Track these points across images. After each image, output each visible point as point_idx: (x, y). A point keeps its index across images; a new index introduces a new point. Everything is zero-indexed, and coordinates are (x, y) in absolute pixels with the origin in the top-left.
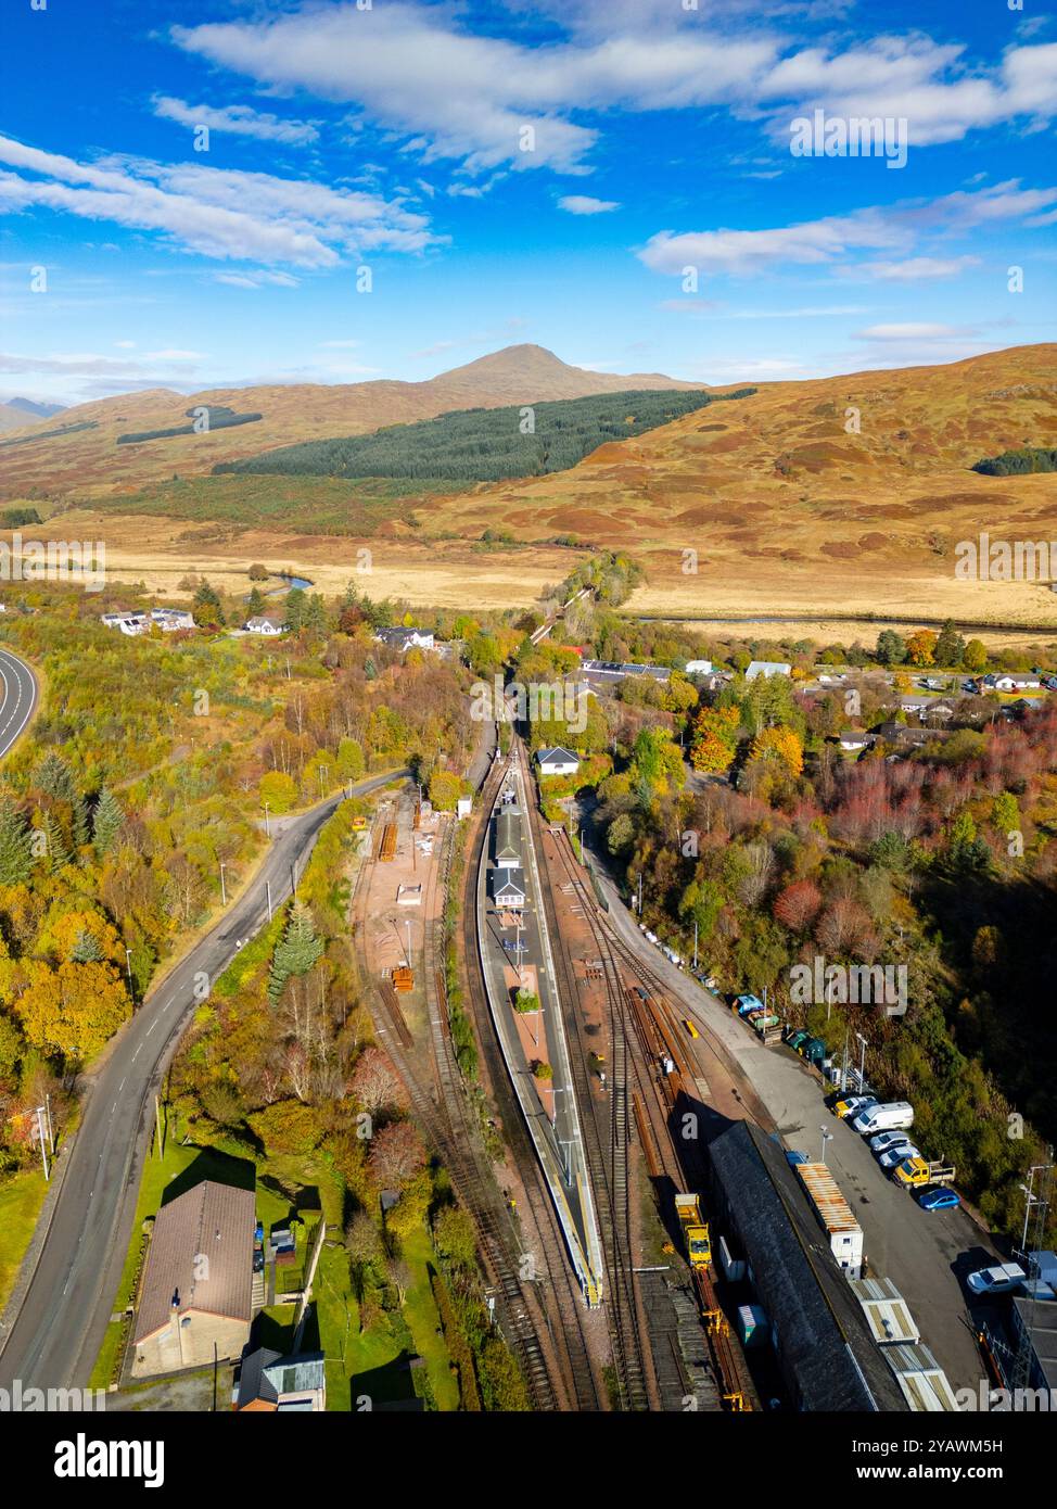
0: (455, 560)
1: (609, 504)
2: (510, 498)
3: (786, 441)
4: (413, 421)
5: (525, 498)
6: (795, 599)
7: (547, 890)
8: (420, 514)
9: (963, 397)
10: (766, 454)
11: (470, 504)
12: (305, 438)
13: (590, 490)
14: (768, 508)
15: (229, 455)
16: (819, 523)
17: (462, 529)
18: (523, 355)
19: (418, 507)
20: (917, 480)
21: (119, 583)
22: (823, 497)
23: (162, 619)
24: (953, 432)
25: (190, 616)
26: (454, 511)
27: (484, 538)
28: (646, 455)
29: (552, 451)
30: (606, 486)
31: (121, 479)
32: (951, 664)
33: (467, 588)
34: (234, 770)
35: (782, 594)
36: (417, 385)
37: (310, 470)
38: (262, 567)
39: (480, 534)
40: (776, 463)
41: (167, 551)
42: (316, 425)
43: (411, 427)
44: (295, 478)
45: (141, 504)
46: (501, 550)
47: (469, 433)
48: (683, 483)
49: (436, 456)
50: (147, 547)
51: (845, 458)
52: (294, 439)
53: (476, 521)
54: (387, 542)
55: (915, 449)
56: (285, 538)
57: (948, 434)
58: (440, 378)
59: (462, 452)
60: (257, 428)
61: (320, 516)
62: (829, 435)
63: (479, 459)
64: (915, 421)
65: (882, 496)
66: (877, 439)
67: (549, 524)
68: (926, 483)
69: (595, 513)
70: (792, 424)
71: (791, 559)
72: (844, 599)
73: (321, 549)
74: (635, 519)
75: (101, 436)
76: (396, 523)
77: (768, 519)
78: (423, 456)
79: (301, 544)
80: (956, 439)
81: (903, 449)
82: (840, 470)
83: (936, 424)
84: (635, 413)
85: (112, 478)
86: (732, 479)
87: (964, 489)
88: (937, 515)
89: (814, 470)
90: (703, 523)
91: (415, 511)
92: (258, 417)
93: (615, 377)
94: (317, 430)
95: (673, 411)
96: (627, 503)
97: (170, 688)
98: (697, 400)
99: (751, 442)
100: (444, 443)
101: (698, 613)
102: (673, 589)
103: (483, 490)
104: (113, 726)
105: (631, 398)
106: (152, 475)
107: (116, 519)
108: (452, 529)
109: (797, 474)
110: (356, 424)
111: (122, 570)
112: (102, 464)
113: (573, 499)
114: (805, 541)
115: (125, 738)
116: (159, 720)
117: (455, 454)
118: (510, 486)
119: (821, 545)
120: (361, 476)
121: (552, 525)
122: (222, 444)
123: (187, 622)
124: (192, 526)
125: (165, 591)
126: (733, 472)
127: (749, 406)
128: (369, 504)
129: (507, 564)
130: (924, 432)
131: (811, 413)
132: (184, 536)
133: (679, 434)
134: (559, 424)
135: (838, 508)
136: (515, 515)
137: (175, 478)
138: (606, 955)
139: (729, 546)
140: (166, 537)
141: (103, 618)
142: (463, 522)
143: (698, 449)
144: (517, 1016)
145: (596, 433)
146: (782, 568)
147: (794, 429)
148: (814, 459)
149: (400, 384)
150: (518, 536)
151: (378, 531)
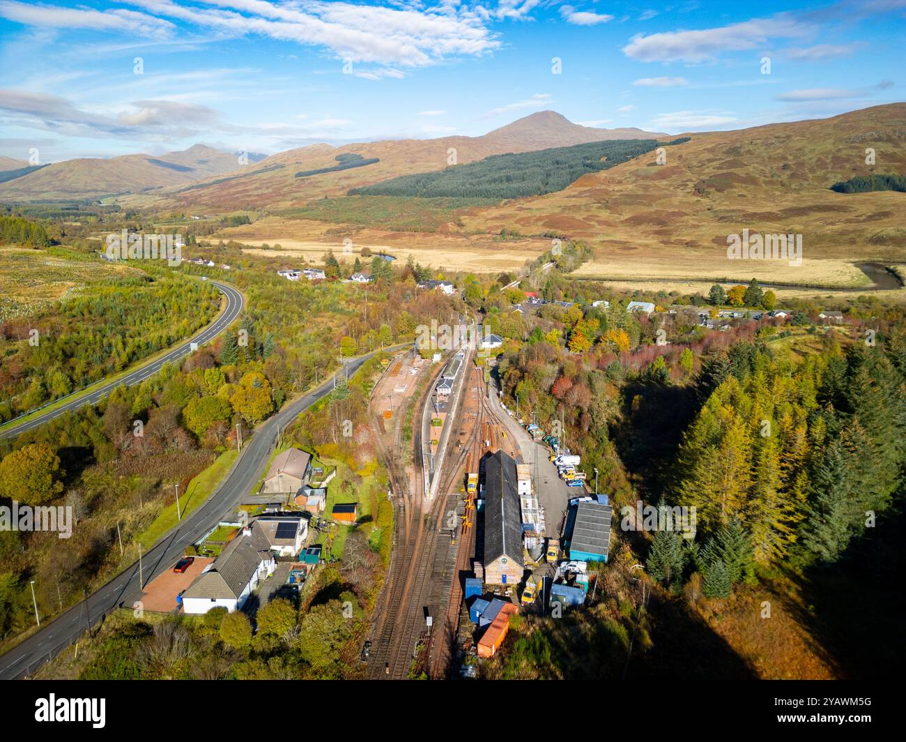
0: (481, 247)
1: (582, 212)
2: (520, 209)
3: (705, 172)
4: (470, 162)
5: (530, 209)
6: (682, 270)
7: (464, 390)
8: (465, 219)
9: (831, 141)
10: (690, 180)
11: (495, 212)
12: (403, 174)
13: (571, 204)
14: (686, 214)
15: (358, 185)
16: (716, 224)
17: (488, 228)
18: (545, 118)
19: (465, 215)
20: (790, 196)
21: (289, 256)
22: (723, 208)
23: (309, 274)
24: (821, 164)
25: (323, 273)
26: (487, 217)
27: (501, 233)
28: (611, 181)
29: (551, 180)
30: (583, 201)
31: (296, 198)
32: (754, 305)
33: (483, 262)
34: (331, 338)
35: (676, 267)
36: (475, 139)
37: (404, 193)
38: (368, 249)
39: (499, 231)
40: (695, 185)
41: (318, 240)
42: (411, 165)
43: (467, 166)
44: (395, 197)
45: (305, 213)
46: (510, 240)
47: (501, 169)
48: (632, 199)
49: (479, 183)
50: (307, 238)
51: (744, 183)
52: (397, 174)
53: (498, 223)
54: (443, 236)
55: (793, 176)
56: (384, 233)
57: (817, 165)
58: (490, 134)
59: (495, 180)
60: (376, 167)
61: (406, 220)
62: (734, 167)
63: (505, 185)
64: (796, 157)
65: (764, 207)
66: (767, 170)
67: (543, 225)
68: (796, 198)
69: (573, 218)
70: (710, 161)
71: (692, 246)
72: (713, 270)
73: (405, 239)
74: (598, 221)
75: (286, 173)
76: (450, 224)
77: (683, 222)
78: (471, 184)
79: (393, 237)
80: (822, 169)
81: (785, 176)
82: (738, 190)
83: (810, 159)
84: (607, 155)
85: (290, 198)
86: (665, 196)
87: (821, 202)
88: (797, 219)
89: (720, 190)
90: (640, 223)
91: (462, 217)
92: (377, 161)
93: (605, 130)
94: (411, 168)
95: (632, 153)
96: (594, 211)
97: (307, 303)
98: (650, 145)
99: (681, 172)
100: (485, 176)
101: (617, 277)
102: (608, 263)
103: (505, 204)
104: (277, 317)
105: (607, 145)
106: (312, 196)
107: (291, 222)
108: (483, 228)
109: (709, 193)
110: (434, 164)
111: (292, 250)
112: (285, 189)
113: (560, 209)
114: (702, 235)
115: (282, 323)
116: (299, 317)
117: (490, 182)
118: (522, 202)
119: (714, 237)
120: (433, 196)
121: (544, 225)
122: (355, 177)
123: (322, 275)
124: (333, 226)
125: (314, 262)
126: (666, 192)
127: (683, 150)
128: (435, 213)
129: (512, 248)
130: (801, 165)
131: (724, 153)
132: (328, 232)
133: (634, 168)
134: (558, 163)
135: (730, 214)
136: (522, 219)
137: (326, 198)
138: (480, 411)
139: (653, 238)
140: (317, 232)
141: (278, 273)
142: (490, 224)
143: (646, 177)
144: (432, 428)
145: (581, 168)
146: (683, 251)
147: (710, 164)
148: (721, 184)
149: (465, 138)
150: (522, 233)
151: (439, 229)
